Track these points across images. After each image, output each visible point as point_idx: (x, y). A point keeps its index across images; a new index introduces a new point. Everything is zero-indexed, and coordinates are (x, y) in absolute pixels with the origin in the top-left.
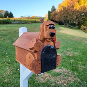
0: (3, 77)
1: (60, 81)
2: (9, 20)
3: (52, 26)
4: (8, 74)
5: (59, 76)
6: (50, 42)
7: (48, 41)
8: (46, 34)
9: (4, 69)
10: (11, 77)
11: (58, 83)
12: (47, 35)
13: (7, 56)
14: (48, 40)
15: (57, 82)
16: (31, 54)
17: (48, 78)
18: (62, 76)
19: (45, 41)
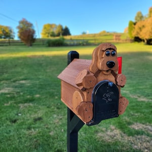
0: (47, 128)
1: (139, 144)
2: (64, 39)
3: (110, 51)
4: (55, 124)
5: (139, 136)
6: (109, 76)
7: (105, 74)
8: (100, 64)
9: (50, 117)
10: (59, 129)
11: (136, 146)
12: (102, 65)
13: (56, 97)
14: (104, 72)
15: (133, 145)
16: (79, 92)
17: (119, 137)
18: (143, 136)
19: (101, 74)
